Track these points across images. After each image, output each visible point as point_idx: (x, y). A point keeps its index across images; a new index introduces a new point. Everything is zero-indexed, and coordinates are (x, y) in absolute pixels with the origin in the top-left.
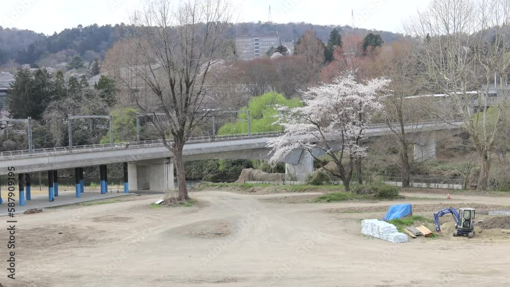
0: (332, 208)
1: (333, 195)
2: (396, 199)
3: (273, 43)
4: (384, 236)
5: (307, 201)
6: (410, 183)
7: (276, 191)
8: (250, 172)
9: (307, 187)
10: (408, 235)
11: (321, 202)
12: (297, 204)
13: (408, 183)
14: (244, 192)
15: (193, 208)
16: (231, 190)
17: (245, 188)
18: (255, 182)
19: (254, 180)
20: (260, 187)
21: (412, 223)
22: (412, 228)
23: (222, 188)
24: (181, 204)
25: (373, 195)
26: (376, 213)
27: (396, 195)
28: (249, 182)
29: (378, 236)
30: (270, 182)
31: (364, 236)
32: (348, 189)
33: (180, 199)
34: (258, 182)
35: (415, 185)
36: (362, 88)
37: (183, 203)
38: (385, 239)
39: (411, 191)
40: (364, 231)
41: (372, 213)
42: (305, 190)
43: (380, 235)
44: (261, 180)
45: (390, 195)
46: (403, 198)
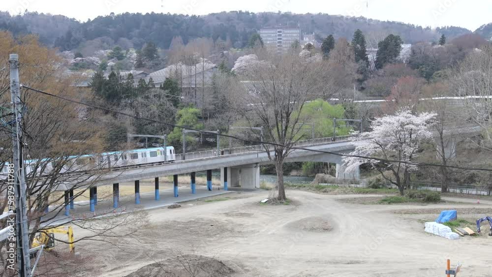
0: (395, 209)
1: (392, 198)
2: (439, 202)
3: (295, 35)
4: (442, 234)
5: (373, 202)
6: (447, 189)
7: (345, 193)
8: (323, 177)
9: (367, 190)
10: (459, 234)
11: (384, 204)
12: (366, 205)
13: (446, 189)
14: (318, 192)
15: (291, 207)
16: (308, 190)
17: (319, 189)
18: (327, 184)
19: (325, 182)
20: (331, 189)
21: (459, 225)
22: (460, 229)
23: (301, 188)
24: (280, 203)
25: (422, 199)
26: (428, 215)
27: (439, 200)
28: (322, 184)
29: (438, 234)
30: (338, 185)
31: (428, 233)
32: (402, 194)
33: (279, 199)
34: (329, 184)
35: (451, 190)
36: (414, 119)
37: (283, 203)
38: (443, 236)
39: (448, 196)
40: (427, 230)
41: (425, 215)
42: (367, 193)
43: (439, 233)
44: (331, 183)
45: (434, 199)
46: (444, 202)
